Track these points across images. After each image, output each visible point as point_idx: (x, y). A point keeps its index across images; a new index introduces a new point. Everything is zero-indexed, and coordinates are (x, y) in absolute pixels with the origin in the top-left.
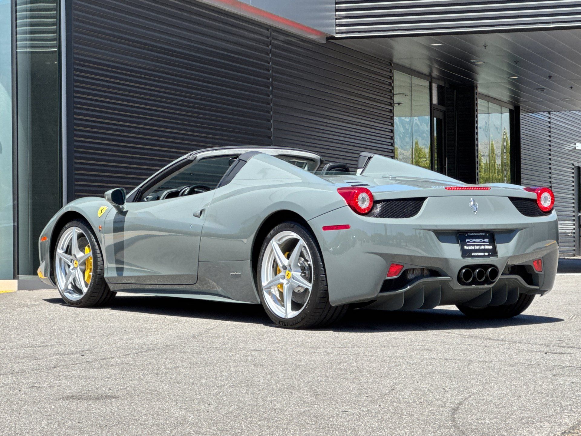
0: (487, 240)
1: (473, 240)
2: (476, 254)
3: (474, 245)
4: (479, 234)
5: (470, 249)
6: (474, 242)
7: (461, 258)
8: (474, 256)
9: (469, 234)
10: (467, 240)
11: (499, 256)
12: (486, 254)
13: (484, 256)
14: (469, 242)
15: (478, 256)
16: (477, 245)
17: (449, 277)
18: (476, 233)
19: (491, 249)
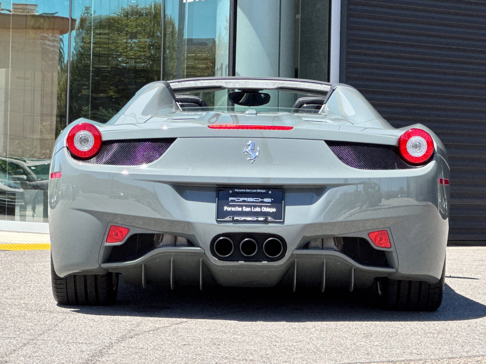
0: (269, 200)
1: (242, 199)
2: (243, 218)
3: (242, 206)
4: (255, 191)
5: (234, 211)
6: (244, 201)
7: (215, 222)
8: (237, 221)
9: (236, 190)
10: (230, 199)
11: (286, 222)
12: (261, 219)
13: (258, 222)
14: (233, 201)
16: (247, 206)
17: (199, 248)
18: (248, 189)
19: (273, 212)
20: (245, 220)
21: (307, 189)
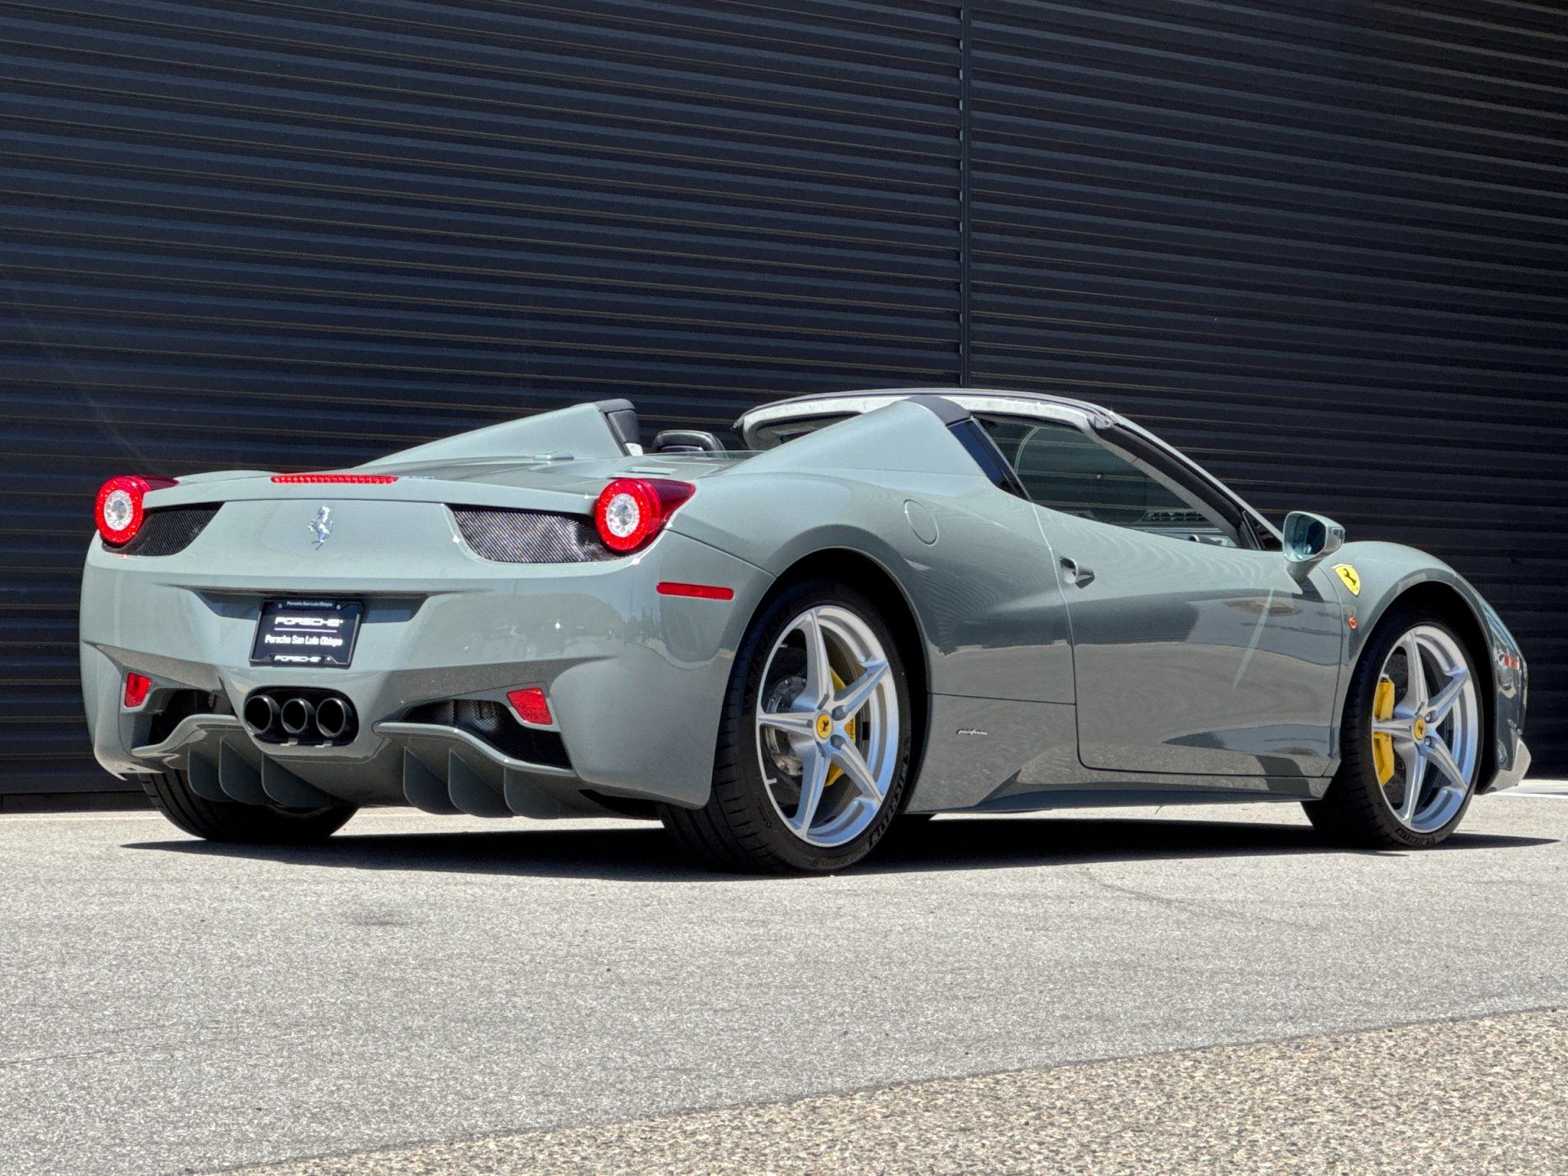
0: (335, 623)
1: (294, 621)
2: (287, 658)
3: (290, 634)
4: (317, 604)
5: (277, 645)
6: (297, 625)
7: (248, 665)
8: (280, 664)
9: (289, 603)
10: (278, 620)
11: (354, 666)
12: (315, 659)
13: (309, 664)
14: (281, 625)
15: (290, 664)
16: (299, 634)
17: (233, 717)
18: (309, 600)
19: (337, 647)
20: (290, 661)
21: (407, 601)
